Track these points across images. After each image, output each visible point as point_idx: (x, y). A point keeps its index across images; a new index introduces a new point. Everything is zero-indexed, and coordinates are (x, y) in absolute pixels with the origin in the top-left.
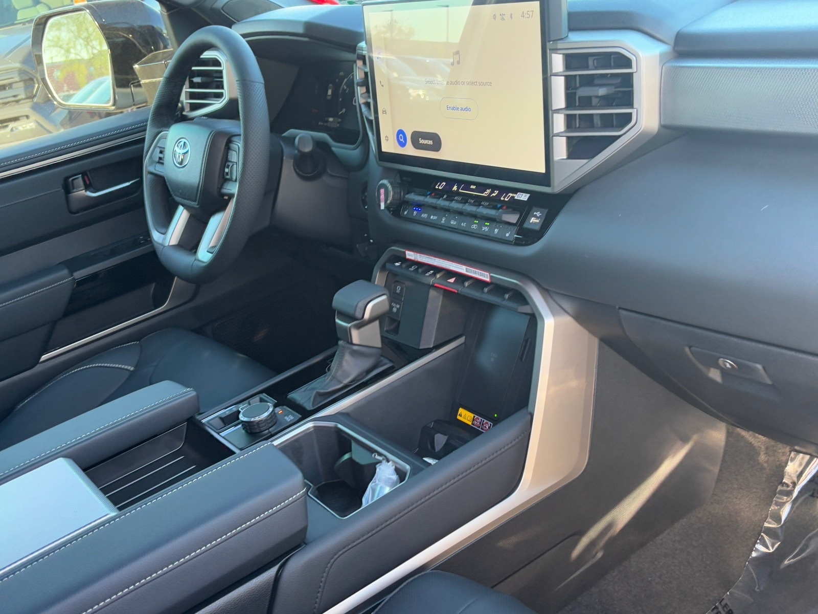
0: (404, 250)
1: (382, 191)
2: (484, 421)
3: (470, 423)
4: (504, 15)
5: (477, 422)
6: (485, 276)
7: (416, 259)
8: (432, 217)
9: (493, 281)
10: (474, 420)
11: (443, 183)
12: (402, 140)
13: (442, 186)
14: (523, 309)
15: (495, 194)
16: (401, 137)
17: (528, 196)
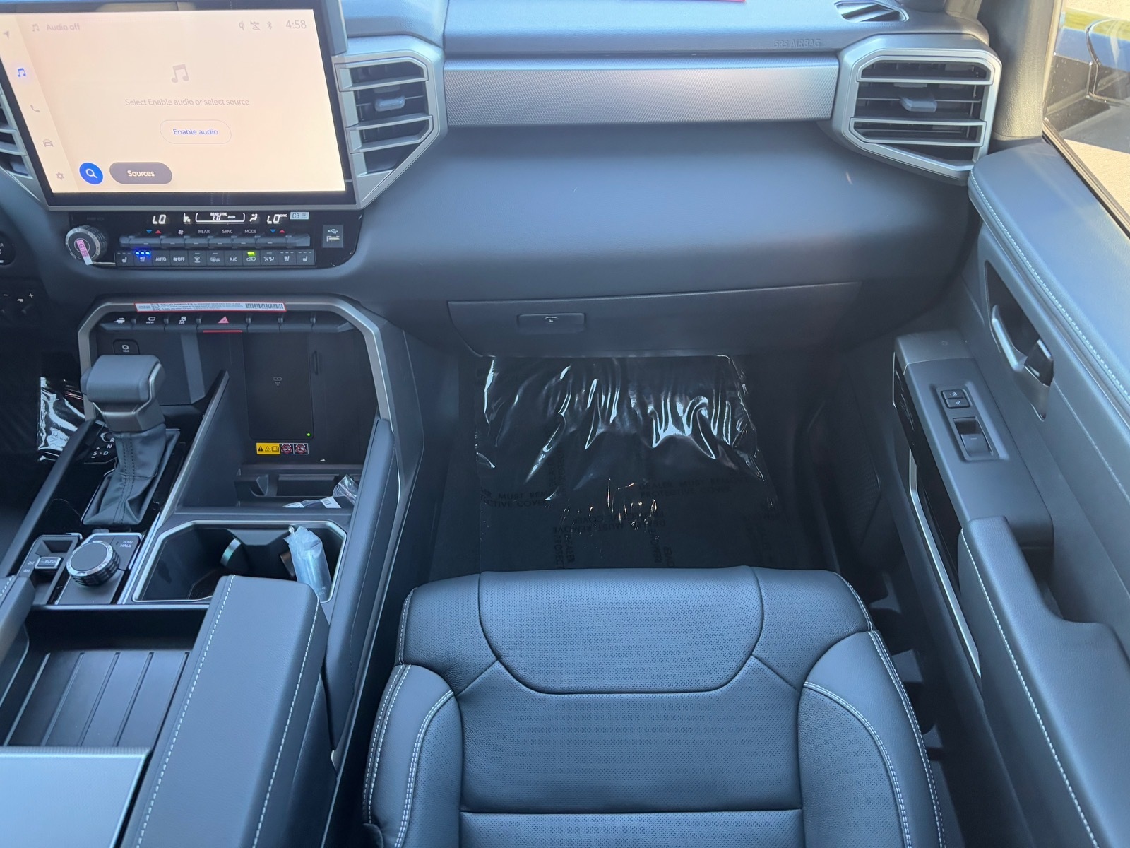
0: (133, 304)
1: (80, 243)
2: (295, 445)
3: (278, 453)
4: (258, 23)
5: (286, 448)
6: (279, 306)
7: (156, 310)
8: (175, 259)
9: (289, 309)
10: (281, 448)
11: (161, 216)
12: (93, 175)
13: (162, 220)
14: (342, 328)
15: (255, 219)
16: (90, 172)
17: (307, 214)
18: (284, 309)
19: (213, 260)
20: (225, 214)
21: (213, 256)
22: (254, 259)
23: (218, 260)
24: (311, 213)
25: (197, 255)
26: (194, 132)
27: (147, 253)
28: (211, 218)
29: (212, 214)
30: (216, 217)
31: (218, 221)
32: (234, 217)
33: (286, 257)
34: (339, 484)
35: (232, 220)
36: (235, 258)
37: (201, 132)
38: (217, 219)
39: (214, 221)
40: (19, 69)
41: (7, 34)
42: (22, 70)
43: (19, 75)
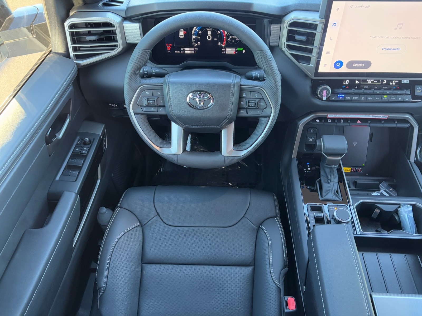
0: (326, 114)
1: (324, 92)
2: (357, 169)
3: (350, 171)
5: (353, 170)
6: (385, 117)
7: (335, 117)
8: (354, 98)
9: (389, 118)
10: (351, 170)
11: (347, 81)
12: (339, 65)
13: (347, 82)
14: (407, 126)
15: (385, 82)
16: (339, 64)
17: (409, 81)
18: (386, 118)
19: (369, 99)
20: (373, 80)
21: (370, 97)
22: (386, 98)
23: (372, 99)
25: (363, 97)
26: (391, 49)
27: (343, 95)
28: (367, 82)
29: (367, 80)
30: (369, 81)
31: (370, 83)
32: (376, 81)
33: (399, 98)
34: (380, 185)
35: (376, 83)
36: (378, 98)
37: (394, 49)
39: (368, 83)
40: (334, 24)
41: (338, 9)
42: (336, 23)
43: (333, 26)
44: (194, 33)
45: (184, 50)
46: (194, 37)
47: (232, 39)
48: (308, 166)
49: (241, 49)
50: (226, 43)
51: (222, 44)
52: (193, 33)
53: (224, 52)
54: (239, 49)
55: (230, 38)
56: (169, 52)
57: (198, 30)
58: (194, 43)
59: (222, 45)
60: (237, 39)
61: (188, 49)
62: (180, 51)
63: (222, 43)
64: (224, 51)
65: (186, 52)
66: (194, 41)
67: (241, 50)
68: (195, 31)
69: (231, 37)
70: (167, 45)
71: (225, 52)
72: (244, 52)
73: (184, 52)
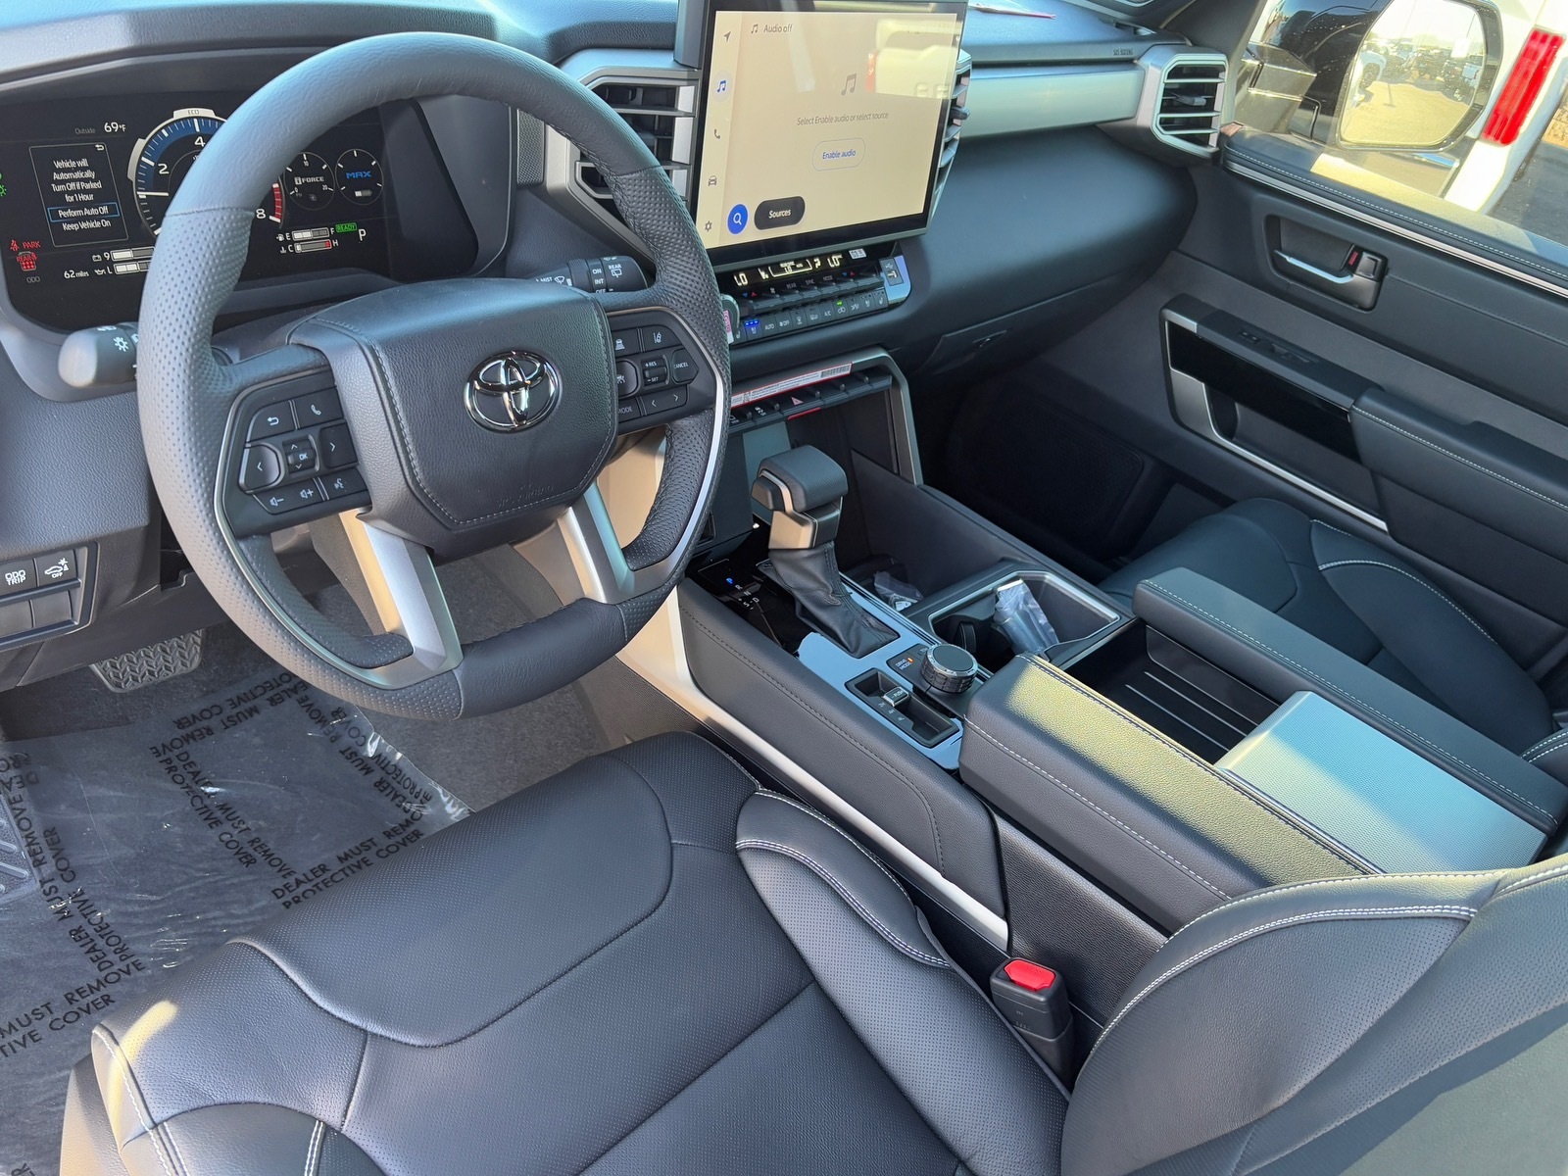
6: (845, 368)
7: (747, 401)
8: (781, 324)
9: (853, 370)
11: (740, 275)
12: (739, 221)
13: (744, 279)
15: (819, 263)
16: (738, 217)
17: (862, 250)
18: (848, 372)
19: (812, 319)
20: (793, 263)
21: (811, 313)
22: (843, 309)
23: (816, 316)
24: (866, 248)
25: (797, 315)
27: (756, 321)
28: (783, 270)
29: (782, 265)
31: (790, 272)
32: (801, 265)
33: (867, 302)
35: (801, 269)
36: (829, 312)
38: (788, 269)
39: (788, 273)
40: (722, 83)
41: (727, 36)
42: (724, 82)
43: (719, 91)
44: (138, 176)
45: (111, 263)
46: (142, 195)
47: (303, 188)
48: (738, 587)
49: (350, 227)
50: (287, 208)
51: (274, 215)
52: (131, 174)
53: (286, 248)
54: (340, 228)
55: (298, 186)
56: (32, 280)
57: (152, 164)
58: (150, 222)
59: (271, 218)
60: (325, 187)
61: (127, 254)
62: (91, 267)
63: (270, 211)
64: (285, 243)
65: (120, 269)
66: (147, 215)
67: (350, 230)
68: (138, 169)
69: (298, 181)
70: (14, 246)
71: (293, 248)
72: (361, 236)
73: (112, 269)
